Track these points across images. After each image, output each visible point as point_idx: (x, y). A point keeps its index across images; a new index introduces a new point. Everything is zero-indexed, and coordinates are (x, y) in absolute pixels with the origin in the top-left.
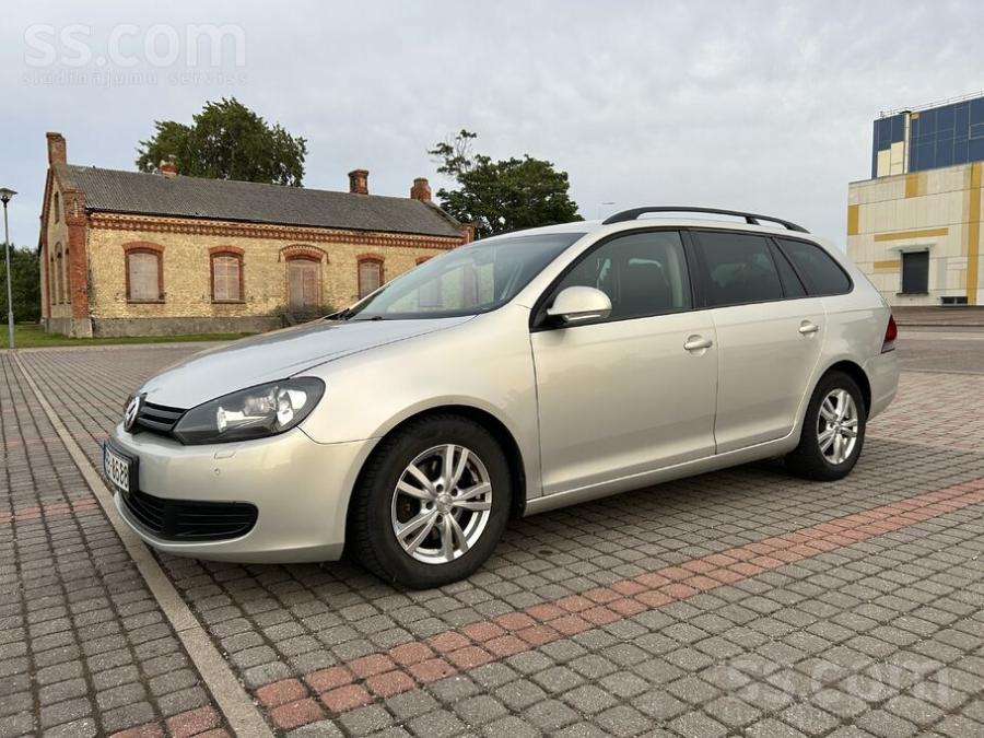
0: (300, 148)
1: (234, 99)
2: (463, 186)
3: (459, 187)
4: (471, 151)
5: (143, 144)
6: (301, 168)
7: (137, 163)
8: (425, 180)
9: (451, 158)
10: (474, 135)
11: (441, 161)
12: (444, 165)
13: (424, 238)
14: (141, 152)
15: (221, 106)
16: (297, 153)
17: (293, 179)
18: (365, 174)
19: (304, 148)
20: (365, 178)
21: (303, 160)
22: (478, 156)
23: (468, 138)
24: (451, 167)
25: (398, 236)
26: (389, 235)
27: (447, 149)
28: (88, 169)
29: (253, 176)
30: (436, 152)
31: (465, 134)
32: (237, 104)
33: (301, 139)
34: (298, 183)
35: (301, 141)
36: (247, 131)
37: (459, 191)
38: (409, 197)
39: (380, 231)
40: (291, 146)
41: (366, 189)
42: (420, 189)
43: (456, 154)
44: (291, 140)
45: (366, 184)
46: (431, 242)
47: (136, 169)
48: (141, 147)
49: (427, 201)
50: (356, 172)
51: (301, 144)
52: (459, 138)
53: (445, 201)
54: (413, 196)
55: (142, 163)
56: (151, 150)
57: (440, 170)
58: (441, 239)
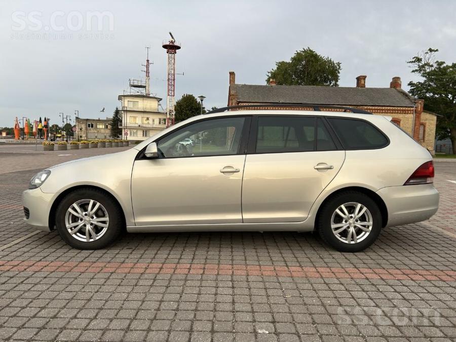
0: (338, 67)
1: (309, 48)
2: (425, 79)
3: (422, 80)
4: (433, 59)
5: (269, 73)
6: (338, 76)
7: (266, 80)
8: (398, 78)
9: (421, 64)
10: (437, 50)
11: (415, 66)
12: (417, 68)
13: (391, 108)
14: (268, 76)
15: (303, 52)
16: (336, 70)
17: (334, 82)
18: (364, 77)
19: (340, 67)
20: (364, 79)
21: (339, 73)
22: (437, 62)
23: (433, 52)
24: (421, 68)
25: (376, 108)
26: (371, 108)
27: (419, 60)
28: (243, 85)
29: (314, 82)
30: (412, 62)
31: (431, 50)
32: (310, 50)
33: (338, 63)
34: (336, 85)
35: (339, 64)
36: (312, 61)
37: (423, 82)
38: (389, 87)
39: (366, 106)
40: (334, 67)
41: (364, 85)
42: (396, 83)
43: (423, 63)
44: (334, 64)
45: (365, 82)
46: (395, 110)
47: (265, 84)
48: (268, 74)
49: (398, 88)
50: (359, 77)
51: (339, 65)
52: (427, 53)
53: (412, 88)
54: (391, 87)
55: (268, 81)
56: (272, 75)
57: (413, 71)
58: (401, 108)
